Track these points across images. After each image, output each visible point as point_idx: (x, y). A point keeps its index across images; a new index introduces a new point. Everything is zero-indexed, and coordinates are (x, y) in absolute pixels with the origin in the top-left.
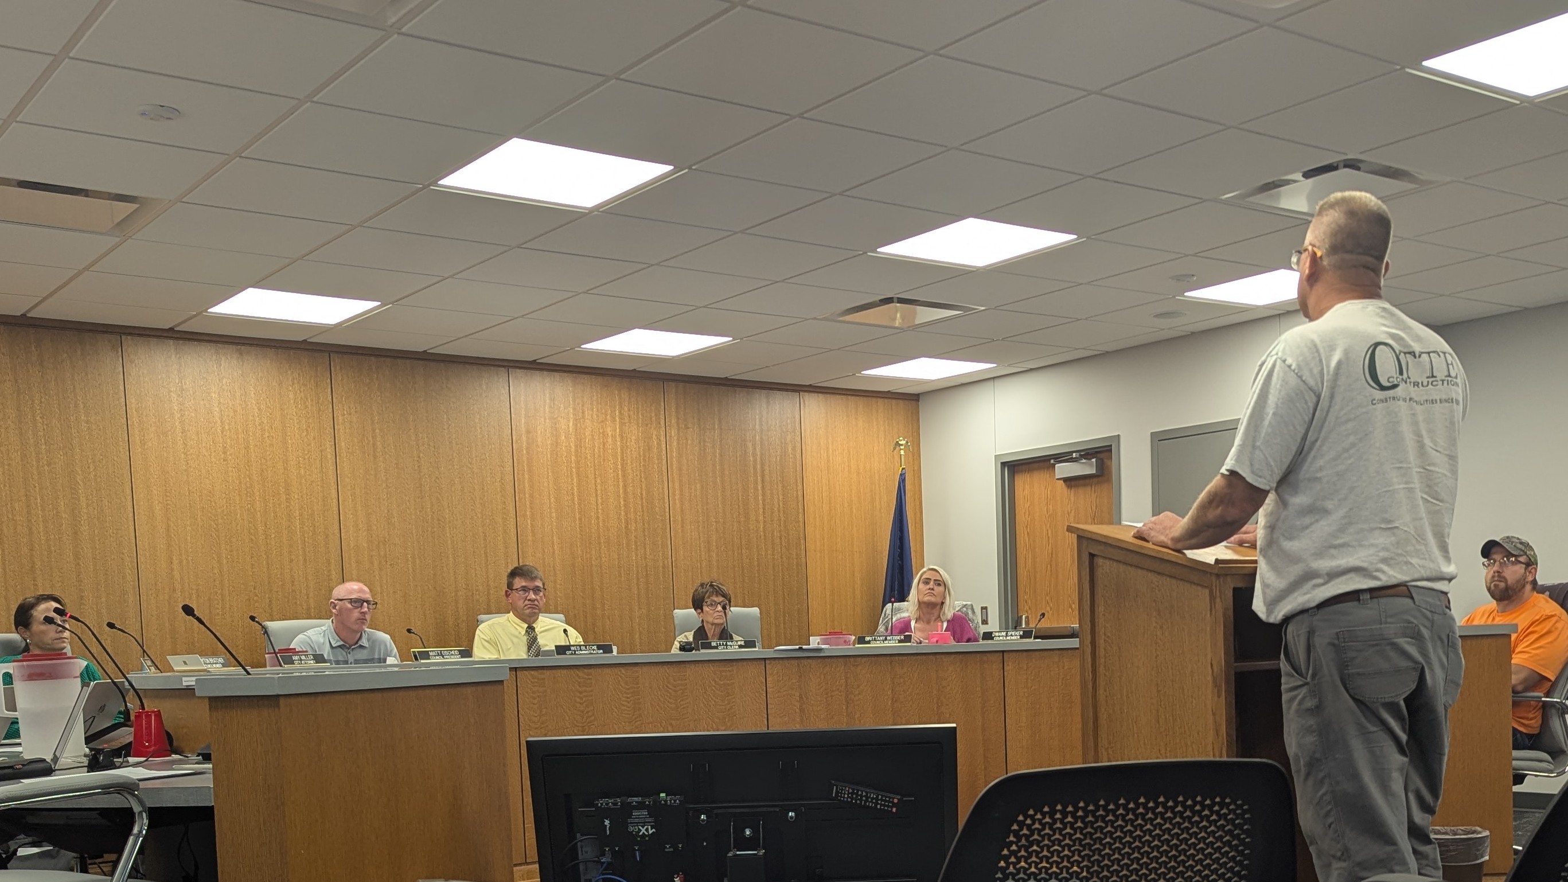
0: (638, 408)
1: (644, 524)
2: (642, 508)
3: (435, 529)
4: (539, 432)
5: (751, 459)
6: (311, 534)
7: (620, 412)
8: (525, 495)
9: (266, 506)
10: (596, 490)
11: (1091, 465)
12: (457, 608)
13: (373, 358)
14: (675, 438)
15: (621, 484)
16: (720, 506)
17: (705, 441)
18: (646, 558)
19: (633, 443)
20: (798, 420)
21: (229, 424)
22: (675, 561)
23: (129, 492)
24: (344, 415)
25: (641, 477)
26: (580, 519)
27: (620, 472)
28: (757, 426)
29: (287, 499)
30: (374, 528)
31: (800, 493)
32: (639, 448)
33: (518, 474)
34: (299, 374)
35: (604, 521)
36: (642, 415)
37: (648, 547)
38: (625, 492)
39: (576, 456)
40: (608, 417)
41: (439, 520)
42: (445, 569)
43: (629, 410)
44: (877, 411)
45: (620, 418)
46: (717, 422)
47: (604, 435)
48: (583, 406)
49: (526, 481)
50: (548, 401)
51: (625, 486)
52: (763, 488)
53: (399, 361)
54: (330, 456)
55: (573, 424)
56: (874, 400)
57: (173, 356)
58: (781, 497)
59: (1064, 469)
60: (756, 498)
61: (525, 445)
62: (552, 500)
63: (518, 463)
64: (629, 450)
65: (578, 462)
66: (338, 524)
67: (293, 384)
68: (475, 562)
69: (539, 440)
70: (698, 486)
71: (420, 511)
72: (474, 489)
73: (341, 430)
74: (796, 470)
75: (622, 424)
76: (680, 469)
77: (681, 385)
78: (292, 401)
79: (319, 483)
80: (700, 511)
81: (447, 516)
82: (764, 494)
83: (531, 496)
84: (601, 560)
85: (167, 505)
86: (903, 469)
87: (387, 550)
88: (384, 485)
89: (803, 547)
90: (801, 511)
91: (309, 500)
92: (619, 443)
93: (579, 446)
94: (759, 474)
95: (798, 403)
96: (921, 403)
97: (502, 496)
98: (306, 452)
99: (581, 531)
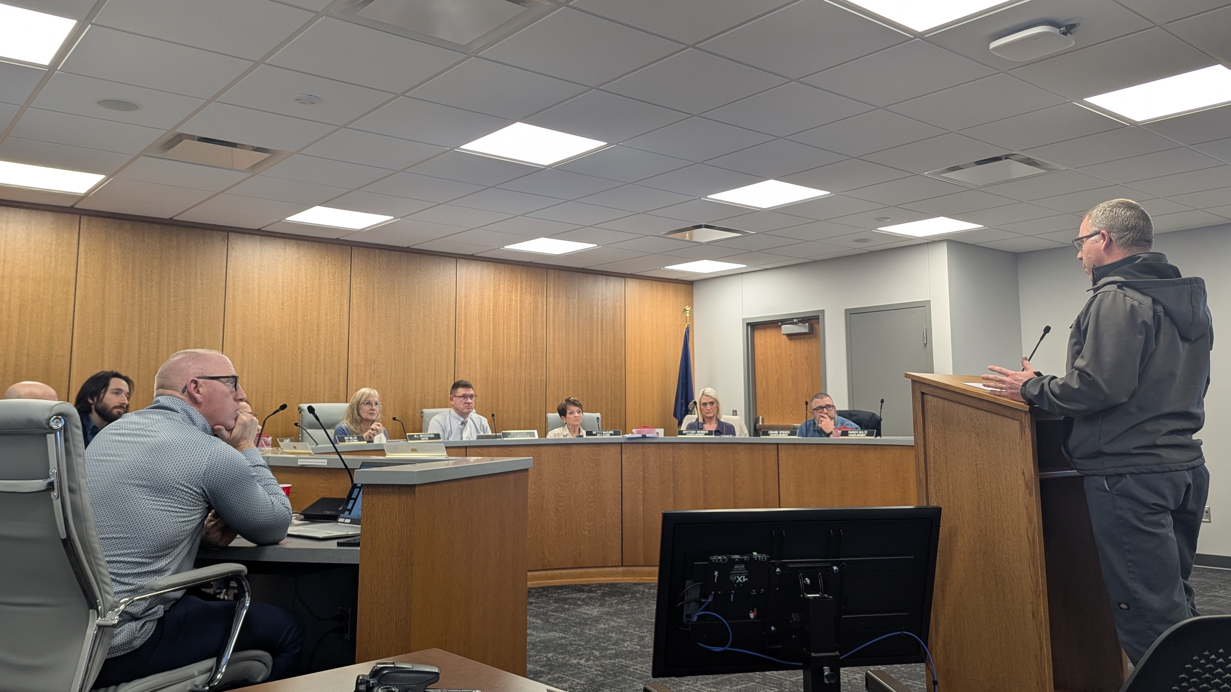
0: (531, 285)
1: (531, 354)
2: (530, 344)
3: (406, 355)
4: (472, 297)
6: (330, 356)
7: (521, 287)
8: (461, 334)
9: (304, 338)
10: (504, 332)
11: (805, 327)
12: (415, 404)
13: (377, 250)
14: (552, 303)
15: (519, 329)
16: (576, 344)
17: (569, 305)
18: (531, 375)
19: (527, 305)
20: (623, 294)
21: (287, 287)
22: (548, 377)
23: (221, 327)
24: (357, 283)
25: (531, 325)
26: (493, 350)
27: (518, 322)
28: (600, 297)
29: (317, 334)
30: (369, 353)
31: (623, 337)
32: (531, 308)
33: (458, 322)
34: (332, 259)
35: (507, 351)
36: (534, 289)
37: (532, 368)
38: (521, 334)
39: (493, 312)
40: (514, 289)
41: (408, 349)
42: (410, 379)
43: (526, 285)
44: (669, 290)
45: (521, 290)
46: (577, 294)
47: (510, 300)
48: (499, 282)
49: (463, 326)
50: (479, 279)
51: (521, 331)
52: (602, 334)
53: (393, 252)
54: (346, 308)
55: (493, 293)
56: (667, 283)
57: (258, 246)
58: (612, 339)
59: (787, 329)
60: (597, 339)
61: (463, 304)
62: (477, 338)
63: (459, 315)
64: (525, 309)
65: (494, 316)
66: (347, 350)
67: (328, 264)
68: (428, 375)
69: (472, 301)
70: (564, 332)
71: (397, 343)
72: (431, 331)
73: (354, 293)
74: (621, 324)
75: (522, 294)
76: (554, 321)
77: (557, 271)
78: (326, 274)
79: (338, 325)
80: (564, 347)
81: (413, 347)
82: (602, 338)
83: (465, 335)
84: (504, 376)
85: (244, 336)
86: (688, 325)
87: (376, 367)
88: (377, 327)
89: (624, 370)
90: (623, 348)
91: (331, 335)
92: (519, 305)
93: (495, 306)
94: (600, 325)
95: (624, 285)
96: (694, 286)
97: (448, 335)
98: (332, 306)
99: (493, 357)
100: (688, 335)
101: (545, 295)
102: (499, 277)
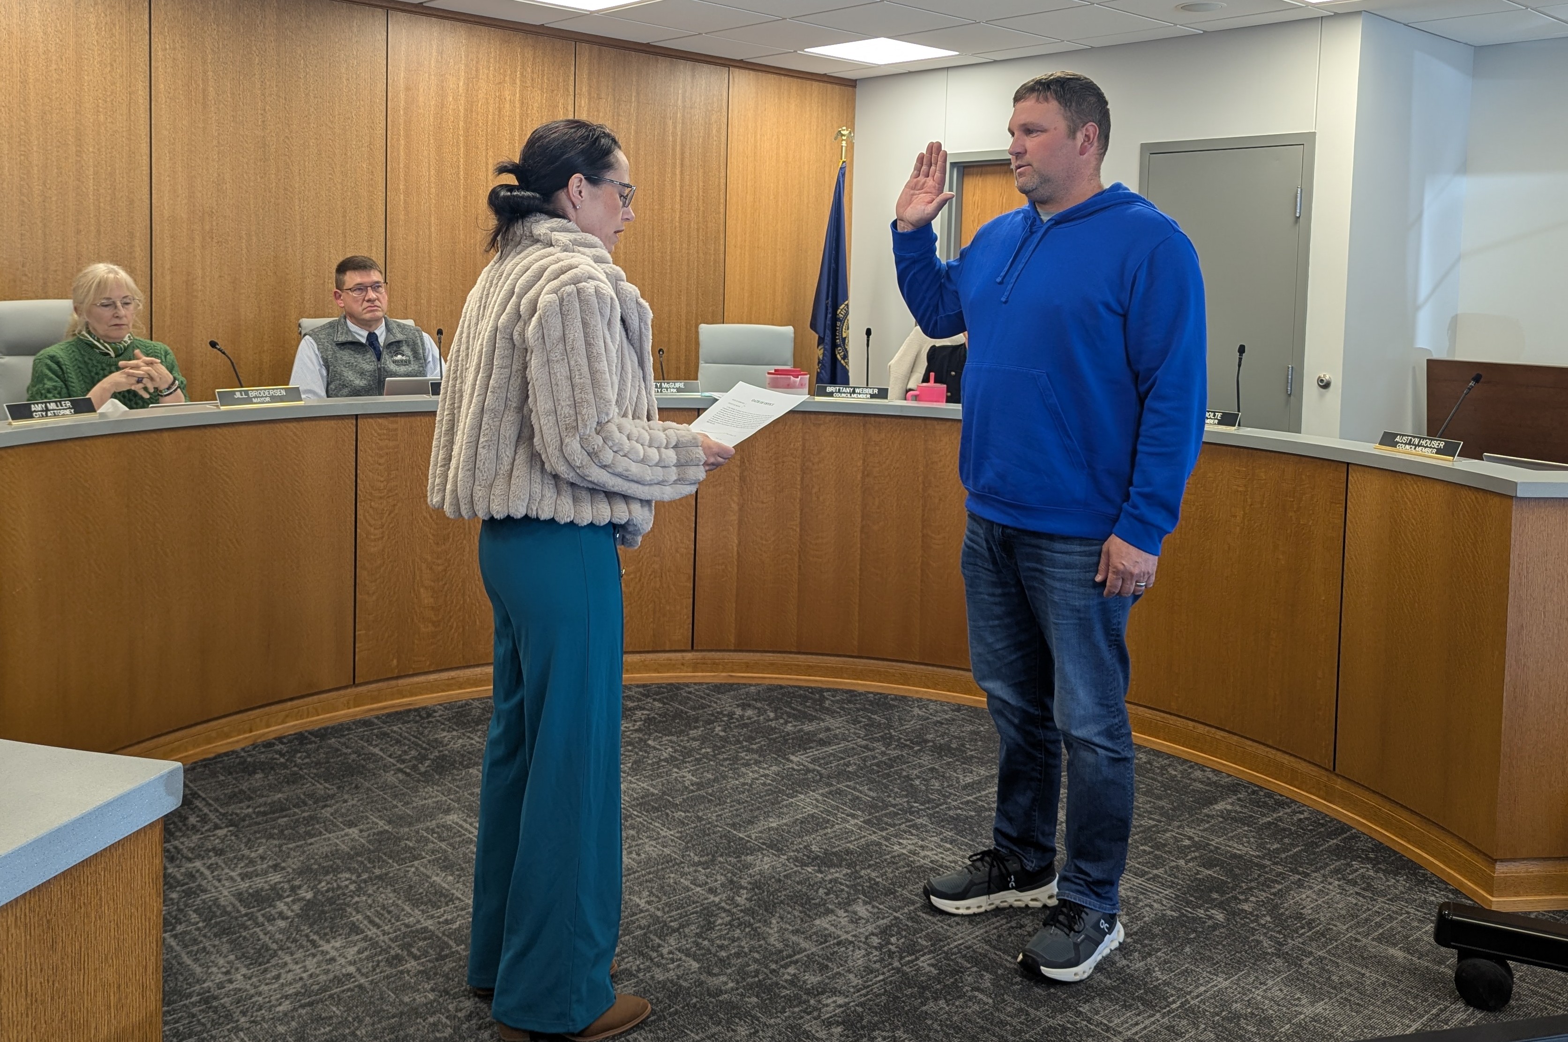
0: (543, 71)
3: (280, 201)
4: (421, 90)
5: (671, 139)
6: (108, 199)
7: (522, 74)
8: (399, 164)
9: (47, 159)
10: (487, 164)
14: (586, 109)
17: (619, 115)
19: (534, 111)
20: (725, 99)
24: (166, 49)
26: (465, 197)
28: (680, 102)
29: (77, 151)
30: (199, 195)
31: (723, 181)
33: (392, 139)
36: (548, 80)
39: (465, 122)
40: (507, 78)
41: (285, 189)
42: (290, 250)
43: (533, 72)
44: (811, 95)
45: (522, 81)
46: (634, 94)
47: (500, 99)
48: (477, 62)
49: (402, 148)
50: (434, 53)
52: (682, 173)
54: (142, 100)
55: (464, 83)
56: (809, 82)
58: (701, 184)
60: (673, 183)
61: (402, 104)
62: (433, 172)
63: (392, 126)
64: (530, 119)
65: (467, 130)
66: (148, 188)
69: (421, 99)
71: (261, 178)
72: (334, 154)
73: (160, 69)
74: (720, 155)
75: (524, 88)
77: (596, 47)
78: (93, 26)
79: (124, 134)
81: (296, 186)
82: (682, 180)
83: (407, 166)
86: (844, 162)
87: (214, 223)
88: (215, 142)
89: (722, 242)
90: (722, 201)
91: (109, 155)
92: (518, 110)
93: (469, 110)
94: (678, 156)
95: (726, 81)
96: (858, 90)
97: (370, 164)
98: (109, 93)
99: (466, 211)
100: (844, 181)
101: (572, 93)
102: (478, 52)
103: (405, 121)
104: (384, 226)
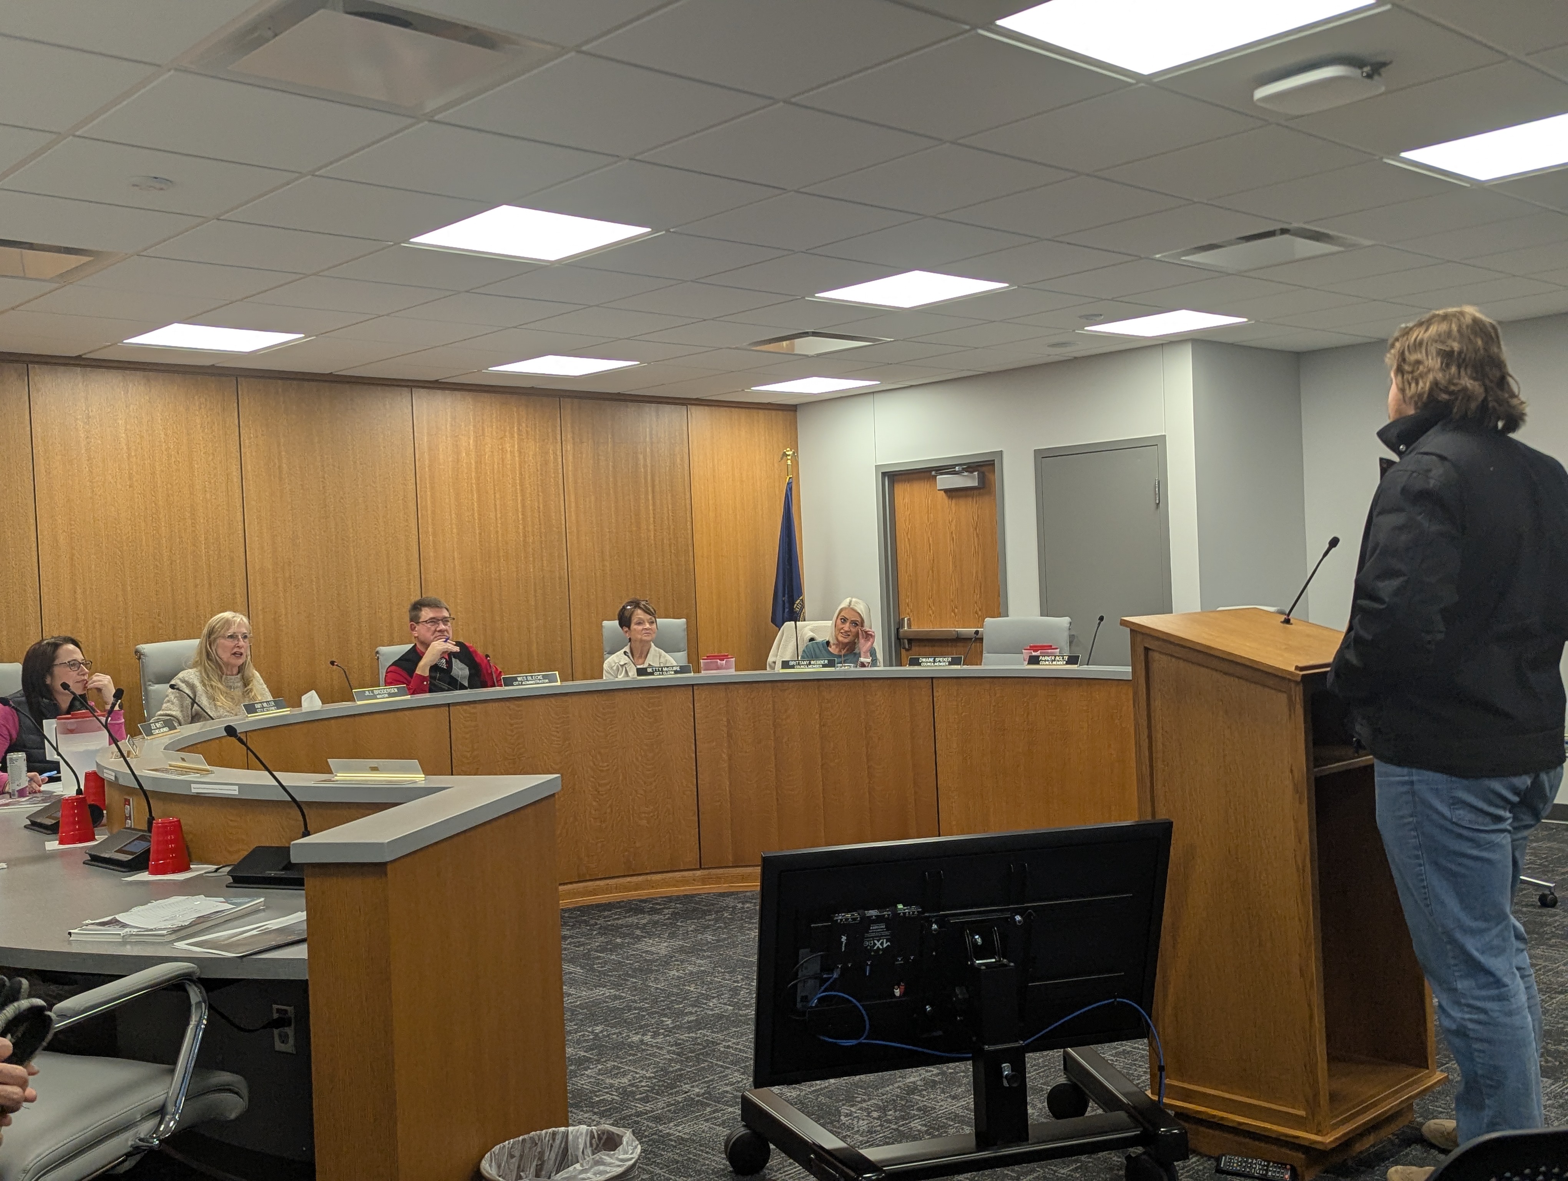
1: (541, 537)
2: (539, 520)
3: (339, 549)
4: (441, 450)
5: (642, 470)
6: (216, 558)
7: (518, 429)
8: (427, 512)
9: (172, 531)
10: (496, 505)
11: (973, 478)
12: (360, 627)
13: (280, 382)
14: (571, 452)
15: (519, 498)
16: (613, 516)
17: (598, 455)
18: (542, 570)
19: (531, 458)
20: (685, 431)
21: (136, 450)
22: (572, 571)
23: (33, 521)
24: (251, 438)
25: (538, 491)
26: (480, 534)
27: (518, 487)
28: (648, 439)
29: (192, 523)
30: (280, 549)
31: (688, 502)
32: (537, 463)
33: (421, 491)
34: (206, 399)
35: (503, 535)
36: (539, 430)
37: (545, 559)
38: (523, 506)
39: (476, 472)
40: (507, 434)
41: (343, 539)
42: (349, 587)
43: (527, 426)
44: (758, 421)
45: (519, 435)
46: (610, 436)
47: (503, 451)
48: (483, 423)
49: (428, 498)
50: (449, 419)
51: (523, 500)
52: (653, 497)
53: (306, 384)
54: (236, 480)
55: (474, 441)
56: (755, 411)
57: (80, 384)
58: (670, 506)
59: (945, 481)
60: (647, 507)
61: (427, 462)
62: (453, 516)
63: (421, 481)
64: (527, 465)
65: (478, 479)
67: (200, 408)
68: (378, 580)
69: (441, 457)
70: (593, 498)
71: (324, 532)
72: (378, 508)
73: (247, 453)
74: (684, 480)
75: (520, 440)
76: (576, 482)
77: (576, 400)
78: (199, 426)
79: (225, 507)
80: (594, 521)
81: (351, 536)
82: (654, 504)
83: (433, 512)
84: (500, 574)
85: (72, 533)
86: (790, 478)
87: (292, 571)
88: (289, 507)
89: (691, 554)
90: (689, 519)
91: (214, 525)
92: (517, 459)
93: (479, 463)
94: (649, 485)
95: (686, 415)
96: (798, 413)
97: (405, 514)
98: (212, 476)
99: (481, 545)
100: (791, 494)
101: (559, 440)
102: (483, 415)
103: (430, 477)
104: (418, 563)
